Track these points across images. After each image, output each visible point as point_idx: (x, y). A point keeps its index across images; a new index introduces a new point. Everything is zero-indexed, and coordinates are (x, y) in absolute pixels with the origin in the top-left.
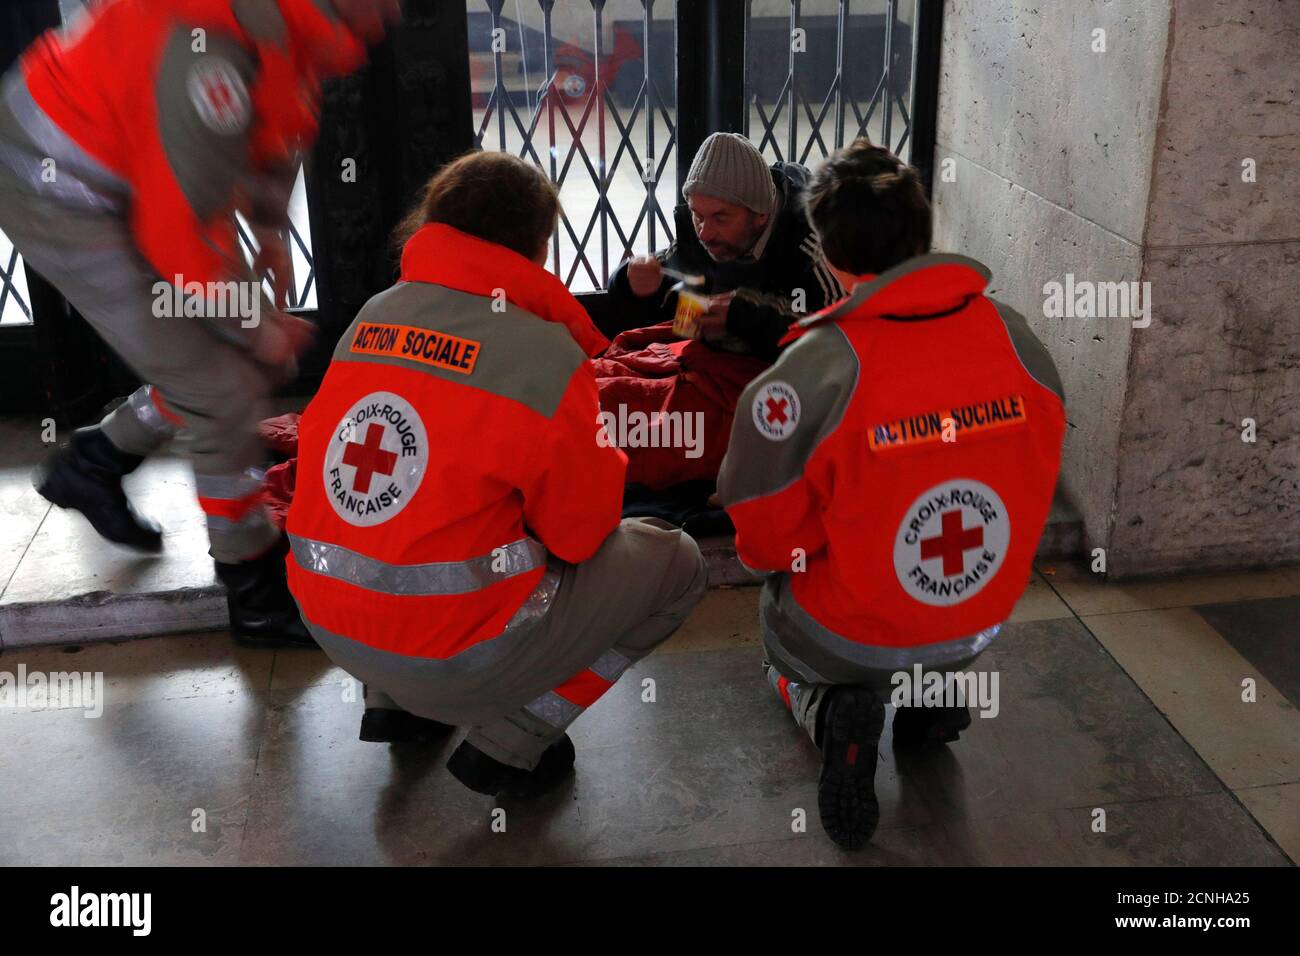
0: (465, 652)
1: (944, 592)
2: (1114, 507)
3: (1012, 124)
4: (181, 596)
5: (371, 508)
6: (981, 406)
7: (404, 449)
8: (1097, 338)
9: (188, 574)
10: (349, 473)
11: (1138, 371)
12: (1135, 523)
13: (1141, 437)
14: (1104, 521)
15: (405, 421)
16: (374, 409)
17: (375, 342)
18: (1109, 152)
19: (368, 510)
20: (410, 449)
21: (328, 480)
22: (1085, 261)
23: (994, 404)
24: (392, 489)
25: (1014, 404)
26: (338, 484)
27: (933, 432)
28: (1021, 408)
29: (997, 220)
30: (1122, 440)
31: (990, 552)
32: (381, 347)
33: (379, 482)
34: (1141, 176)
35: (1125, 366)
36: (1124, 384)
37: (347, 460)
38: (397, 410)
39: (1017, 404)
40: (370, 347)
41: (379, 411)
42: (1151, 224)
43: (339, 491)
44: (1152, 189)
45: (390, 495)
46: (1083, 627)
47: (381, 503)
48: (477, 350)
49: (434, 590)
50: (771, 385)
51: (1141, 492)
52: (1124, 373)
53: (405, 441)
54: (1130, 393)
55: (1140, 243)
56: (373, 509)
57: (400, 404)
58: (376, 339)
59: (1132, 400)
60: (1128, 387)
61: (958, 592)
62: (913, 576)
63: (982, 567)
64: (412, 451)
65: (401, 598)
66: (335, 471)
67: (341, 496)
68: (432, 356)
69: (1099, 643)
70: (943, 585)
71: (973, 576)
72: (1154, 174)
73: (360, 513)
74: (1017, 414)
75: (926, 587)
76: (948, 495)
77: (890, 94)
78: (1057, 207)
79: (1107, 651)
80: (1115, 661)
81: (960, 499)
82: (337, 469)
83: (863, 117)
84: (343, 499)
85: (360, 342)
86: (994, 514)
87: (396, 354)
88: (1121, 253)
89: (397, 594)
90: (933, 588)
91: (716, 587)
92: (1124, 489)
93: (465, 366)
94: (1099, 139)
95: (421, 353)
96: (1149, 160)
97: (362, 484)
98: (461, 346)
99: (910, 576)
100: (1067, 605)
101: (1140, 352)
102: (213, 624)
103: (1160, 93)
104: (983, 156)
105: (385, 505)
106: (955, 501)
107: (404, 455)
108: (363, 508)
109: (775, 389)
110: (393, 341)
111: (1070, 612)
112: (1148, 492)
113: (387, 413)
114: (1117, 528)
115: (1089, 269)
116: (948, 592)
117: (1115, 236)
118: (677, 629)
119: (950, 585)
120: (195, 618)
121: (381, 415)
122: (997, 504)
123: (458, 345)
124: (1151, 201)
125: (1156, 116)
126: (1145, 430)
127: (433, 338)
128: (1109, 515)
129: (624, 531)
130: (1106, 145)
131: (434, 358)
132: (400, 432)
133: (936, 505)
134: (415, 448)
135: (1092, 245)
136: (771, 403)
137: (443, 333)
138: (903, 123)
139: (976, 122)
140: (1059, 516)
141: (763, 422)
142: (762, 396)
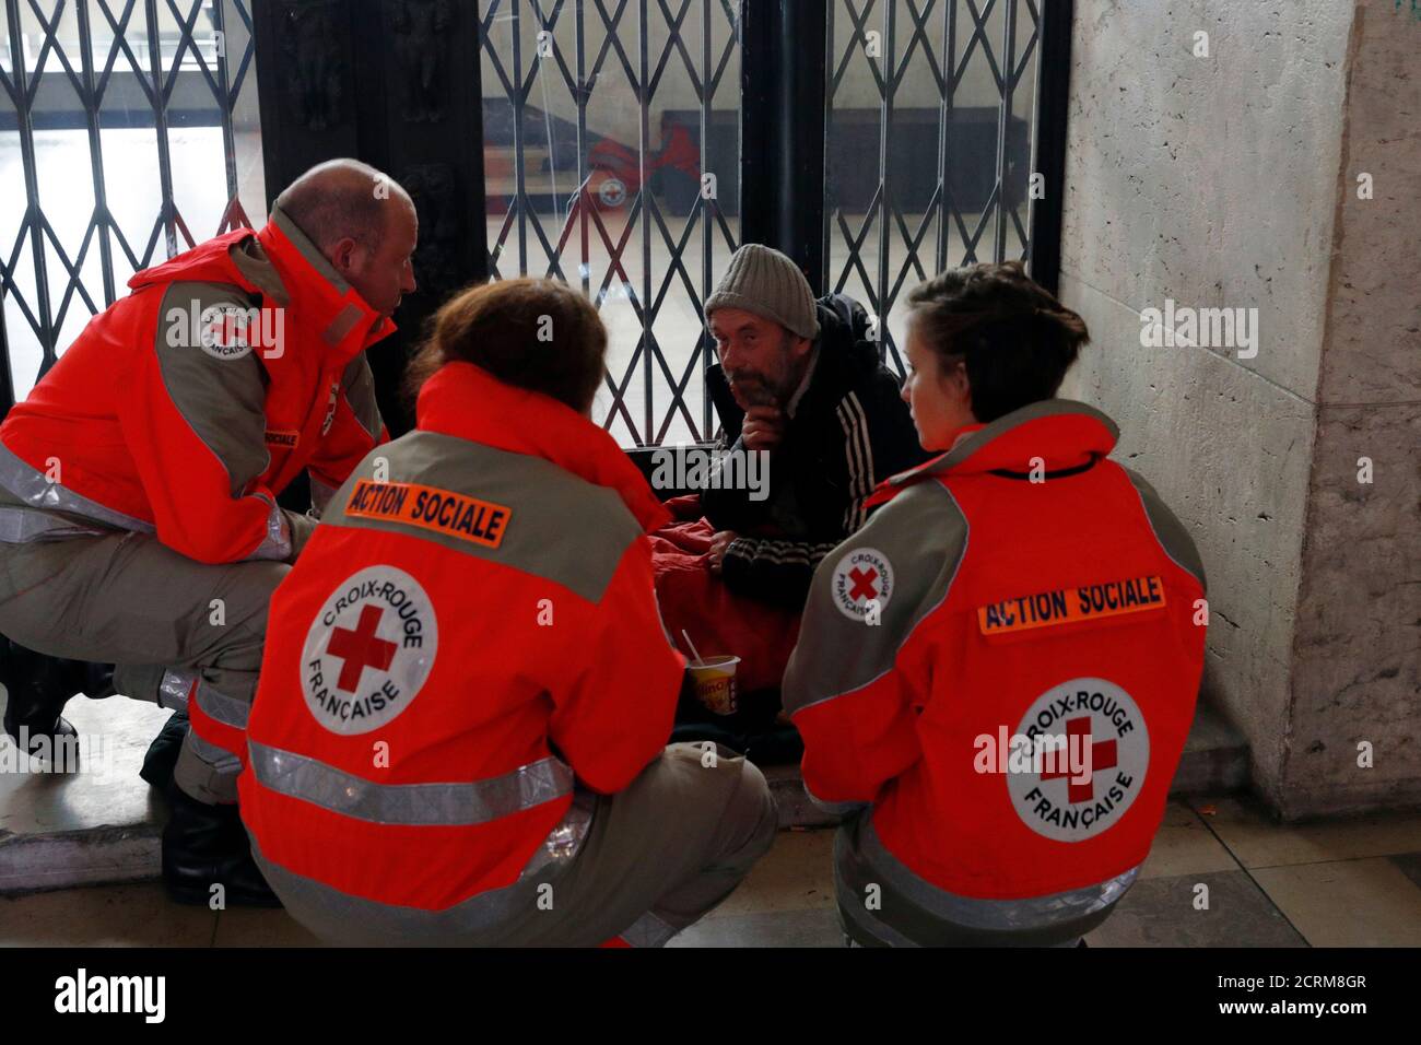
0: (466, 903)
1: (1069, 823)
2: (1288, 729)
3: (1154, 250)
4: (99, 836)
5: (358, 711)
6: (1113, 586)
7: (407, 639)
8: (1263, 516)
9: (109, 808)
10: (334, 666)
11: (1315, 560)
12: (1315, 750)
13: (1320, 641)
14: (1276, 746)
15: (409, 603)
16: (371, 586)
17: (377, 504)
18: (1273, 288)
19: (355, 713)
20: (414, 638)
21: (306, 674)
22: (1246, 421)
23: (1129, 584)
24: (388, 688)
25: (1152, 587)
26: (318, 679)
27: (1057, 615)
28: (1160, 590)
29: (1136, 367)
30: (1297, 644)
31: (1127, 775)
32: (385, 510)
33: (371, 679)
34: (1313, 318)
35: (1299, 552)
36: (1298, 574)
37: (333, 649)
38: (402, 589)
39: (1155, 586)
40: (371, 509)
41: (378, 589)
42: (1326, 376)
43: (319, 689)
44: (1326, 334)
45: (384, 696)
46: (1253, 885)
47: (372, 705)
48: (506, 518)
49: (432, 818)
50: (857, 553)
51: (1322, 710)
52: (1298, 561)
53: (409, 629)
54: (1305, 588)
55: (1314, 399)
56: (361, 713)
57: (404, 581)
58: (378, 499)
59: (1307, 595)
60: (1303, 578)
61: (1087, 824)
62: (1030, 799)
63: (1116, 794)
64: (417, 641)
65: (388, 828)
66: (316, 663)
67: (321, 696)
68: (450, 522)
69: (1273, 904)
70: (1068, 815)
71: (1105, 805)
72: (1328, 315)
73: (344, 718)
74: (1156, 598)
75: (1047, 815)
76: (1074, 698)
77: (1004, 211)
78: (1211, 353)
79: (1283, 915)
80: (1294, 929)
81: (1089, 705)
82: (318, 661)
83: (971, 237)
84: (323, 699)
85: (357, 502)
86: (1129, 724)
87: (402, 521)
88: (1291, 411)
89: (382, 823)
90: (1055, 816)
91: (787, 829)
92: (1299, 705)
93: (491, 537)
94: (1260, 271)
95: (436, 519)
96: (1322, 299)
97: (348, 681)
98: (486, 511)
99: (1026, 798)
100: (1230, 853)
101: (1316, 535)
102: (140, 873)
103: (1332, 219)
104: (1118, 289)
105: (377, 708)
106: (1082, 704)
107: (405, 645)
108: (349, 711)
109: (861, 557)
110: (400, 502)
111: (1235, 863)
112: (1330, 709)
113: (388, 592)
114: (1292, 756)
115: (1252, 430)
116: (1074, 824)
117: (1282, 391)
118: (736, 886)
119: (1077, 813)
120: (117, 865)
121: (380, 595)
122: (1134, 713)
123: (483, 510)
124: (1325, 350)
125: (1328, 247)
126: (1325, 631)
127: (451, 501)
128: (1282, 740)
129: (670, 758)
130: (1270, 280)
131: (452, 526)
132: (402, 617)
133: (1059, 709)
134: (420, 638)
135: (1254, 401)
136: (855, 574)
137: (464, 494)
138: (1021, 246)
139: (1109, 246)
140: (1221, 739)
141: (845, 599)
142: (845, 566)
